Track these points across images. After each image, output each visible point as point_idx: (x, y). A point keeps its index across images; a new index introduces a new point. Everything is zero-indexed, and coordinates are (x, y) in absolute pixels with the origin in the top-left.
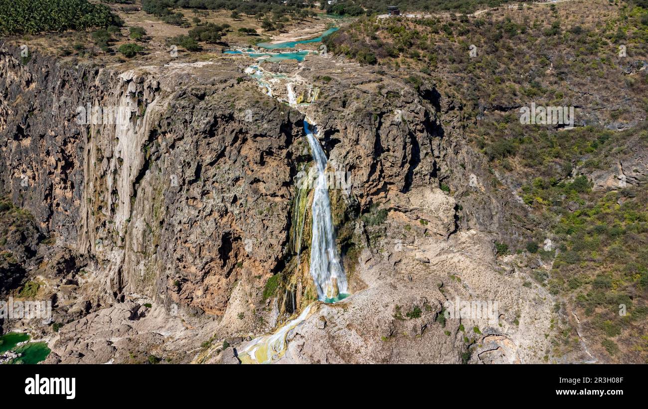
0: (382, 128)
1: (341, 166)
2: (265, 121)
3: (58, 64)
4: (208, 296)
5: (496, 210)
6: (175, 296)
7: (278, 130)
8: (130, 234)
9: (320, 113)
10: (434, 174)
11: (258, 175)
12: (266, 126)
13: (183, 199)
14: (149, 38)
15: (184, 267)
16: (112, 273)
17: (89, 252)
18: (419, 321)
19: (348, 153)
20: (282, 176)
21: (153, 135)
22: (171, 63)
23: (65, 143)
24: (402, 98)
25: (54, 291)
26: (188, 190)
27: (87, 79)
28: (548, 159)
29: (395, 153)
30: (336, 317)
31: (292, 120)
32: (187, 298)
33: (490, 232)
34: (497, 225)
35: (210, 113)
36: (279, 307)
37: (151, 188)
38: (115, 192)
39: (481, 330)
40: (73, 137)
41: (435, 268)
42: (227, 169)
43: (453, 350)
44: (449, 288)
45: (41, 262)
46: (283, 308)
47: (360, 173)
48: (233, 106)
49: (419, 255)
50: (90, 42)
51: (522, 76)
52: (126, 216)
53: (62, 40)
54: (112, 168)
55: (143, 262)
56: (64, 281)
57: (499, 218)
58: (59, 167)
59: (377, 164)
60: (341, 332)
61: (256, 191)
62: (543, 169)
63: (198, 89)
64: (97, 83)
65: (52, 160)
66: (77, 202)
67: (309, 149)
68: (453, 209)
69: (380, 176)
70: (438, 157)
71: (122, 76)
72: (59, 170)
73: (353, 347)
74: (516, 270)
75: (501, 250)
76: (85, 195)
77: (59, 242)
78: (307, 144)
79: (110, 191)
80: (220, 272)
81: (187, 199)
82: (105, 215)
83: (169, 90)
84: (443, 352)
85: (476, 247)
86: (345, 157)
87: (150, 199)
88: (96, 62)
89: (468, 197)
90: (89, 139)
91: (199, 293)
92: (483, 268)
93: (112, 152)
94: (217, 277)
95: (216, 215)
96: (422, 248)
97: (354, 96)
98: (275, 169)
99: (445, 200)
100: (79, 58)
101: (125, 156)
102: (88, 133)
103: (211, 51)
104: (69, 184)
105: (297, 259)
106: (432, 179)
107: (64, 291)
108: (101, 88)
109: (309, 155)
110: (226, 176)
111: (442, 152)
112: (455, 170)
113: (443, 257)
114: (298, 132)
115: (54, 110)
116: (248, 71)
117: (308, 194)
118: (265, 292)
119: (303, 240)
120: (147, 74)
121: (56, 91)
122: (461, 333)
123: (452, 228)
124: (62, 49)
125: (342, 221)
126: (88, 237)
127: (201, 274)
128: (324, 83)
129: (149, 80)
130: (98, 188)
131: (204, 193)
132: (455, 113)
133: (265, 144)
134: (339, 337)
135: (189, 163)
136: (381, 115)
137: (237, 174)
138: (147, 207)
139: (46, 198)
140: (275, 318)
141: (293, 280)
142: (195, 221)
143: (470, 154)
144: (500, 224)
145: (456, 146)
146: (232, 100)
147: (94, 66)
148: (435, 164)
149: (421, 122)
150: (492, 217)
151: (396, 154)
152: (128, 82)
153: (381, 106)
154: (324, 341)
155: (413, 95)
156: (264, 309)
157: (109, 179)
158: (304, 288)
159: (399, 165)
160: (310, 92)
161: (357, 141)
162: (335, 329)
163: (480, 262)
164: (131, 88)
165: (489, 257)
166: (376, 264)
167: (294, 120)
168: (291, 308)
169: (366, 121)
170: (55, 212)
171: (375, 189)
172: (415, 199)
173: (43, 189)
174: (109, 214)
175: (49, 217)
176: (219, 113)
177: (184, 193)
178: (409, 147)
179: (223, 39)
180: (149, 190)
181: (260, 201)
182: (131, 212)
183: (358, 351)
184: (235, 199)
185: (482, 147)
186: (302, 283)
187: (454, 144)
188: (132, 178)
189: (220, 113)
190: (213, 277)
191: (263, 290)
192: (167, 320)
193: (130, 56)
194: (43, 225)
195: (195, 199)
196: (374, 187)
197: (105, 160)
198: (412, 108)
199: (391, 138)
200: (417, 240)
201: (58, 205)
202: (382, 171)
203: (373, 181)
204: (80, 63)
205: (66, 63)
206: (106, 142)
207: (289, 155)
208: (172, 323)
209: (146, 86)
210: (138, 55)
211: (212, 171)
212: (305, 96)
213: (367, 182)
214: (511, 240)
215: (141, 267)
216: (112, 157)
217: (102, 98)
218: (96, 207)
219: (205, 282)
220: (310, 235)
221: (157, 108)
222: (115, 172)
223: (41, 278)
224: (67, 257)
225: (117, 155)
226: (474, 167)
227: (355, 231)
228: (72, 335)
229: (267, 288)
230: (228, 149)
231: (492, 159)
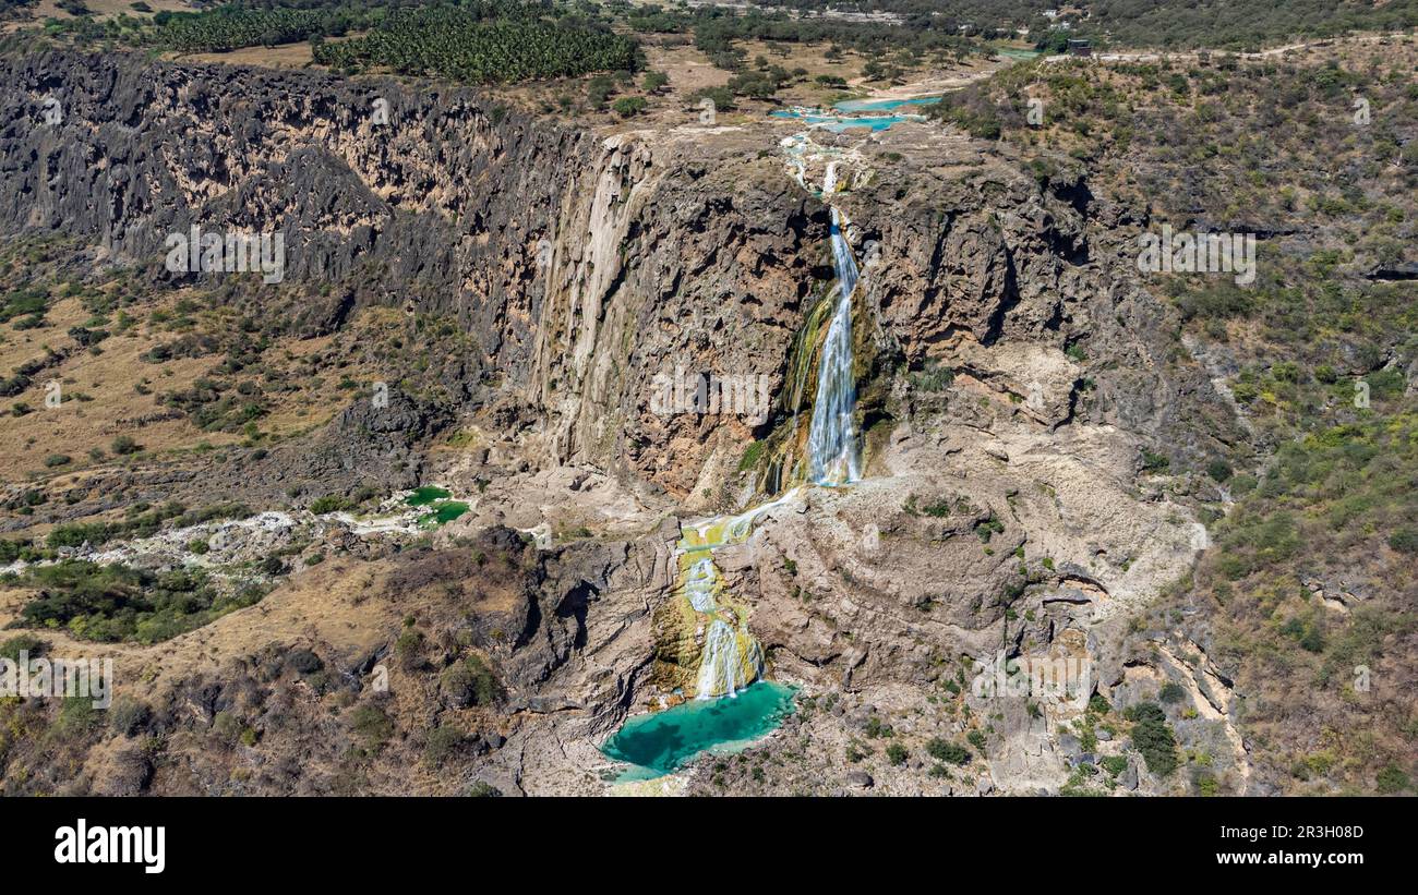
0: (952, 234)
1: (875, 287)
2: (768, 210)
3: (533, 125)
4: (675, 468)
5: (1164, 401)
6: (632, 465)
7: (784, 224)
8: (592, 375)
9: (860, 207)
10: (1053, 324)
11: (754, 291)
12: (768, 217)
13: (656, 320)
14: (669, 91)
15: (647, 421)
16: (561, 430)
17: (539, 400)
18: (941, 522)
19: (889, 268)
20: (784, 294)
21: (634, 231)
22: (680, 128)
23: (528, 238)
24: (1010, 194)
25: (488, 446)
26: (663, 308)
27: (564, 147)
28: (1326, 334)
29: (973, 277)
30: (824, 501)
31: (806, 212)
32: (646, 469)
33: (1140, 433)
34: (1158, 425)
35: (701, 196)
36: (757, 484)
37: (624, 309)
38: (578, 312)
39: (1056, 565)
40: (538, 231)
41: (1016, 470)
42: (716, 281)
43: (988, 574)
44: (1029, 502)
45: (479, 409)
46: (762, 487)
47: (908, 302)
48: (732, 188)
49: (992, 446)
50: (584, 94)
51: (1328, 176)
52: (589, 350)
53: (547, 91)
54: (579, 277)
55: (602, 418)
56: (504, 437)
57: (1167, 414)
58: (517, 275)
59: (937, 290)
60: (826, 521)
61: (747, 315)
62: (1309, 348)
63: (695, 164)
64: (575, 153)
65: (510, 264)
66: (533, 328)
67: (831, 258)
68: (1070, 383)
69: (942, 312)
70: (1073, 300)
71: (605, 142)
72: (517, 279)
73: (837, 541)
74: (1166, 496)
75: (1154, 464)
76: (543, 317)
77: (506, 385)
78: (828, 250)
79: (573, 310)
80: (693, 432)
81: (660, 320)
82: (563, 345)
83: (662, 165)
84: (970, 571)
85: (1102, 451)
86: (884, 273)
87: (621, 324)
88: (579, 123)
89: (1114, 371)
90: (557, 234)
91: (663, 461)
92: (1102, 484)
93: (582, 253)
94: (689, 440)
95: (693, 346)
96: (1003, 437)
97: (920, 183)
98: (776, 285)
99: (1061, 367)
100: (560, 116)
101: (597, 260)
102: (558, 225)
103: (752, 111)
104: (526, 302)
105: (793, 422)
106: (1049, 332)
107: (500, 447)
108: (579, 160)
109: (830, 268)
110: (713, 289)
111: (1081, 293)
112: (1103, 324)
113: (1038, 457)
114: (816, 230)
115: (520, 192)
116: (787, 142)
117: (820, 325)
118: (743, 462)
119: (804, 393)
120: (638, 140)
121: (526, 164)
122: (1016, 559)
123: (1064, 414)
124: (542, 103)
125: (868, 374)
126: (539, 379)
127: (665, 432)
128: (888, 164)
129: (640, 150)
130: (559, 305)
131: (685, 313)
132: (1130, 231)
133: (763, 243)
134: (821, 525)
135: (668, 270)
136: (952, 216)
137: (728, 287)
138: (617, 335)
139: (497, 321)
140: (748, 496)
141: (783, 449)
142: (667, 353)
143: (1142, 303)
144: (1164, 423)
145: (1119, 286)
146: (733, 179)
147: (576, 127)
148: (1058, 308)
149: (1038, 235)
150: (1152, 410)
151: (973, 279)
152: (612, 151)
153: (957, 200)
154: (799, 529)
155: (1028, 189)
156: (736, 483)
157: (574, 292)
158: (795, 461)
159: (978, 298)
160: (858, 175)
161: (904, 253)
162: (818, 515)
163: (1102, 474)
164: (616, 160)
165: (1121, 470)
166: (915, 447)
167: (809, 211)
168: (772, 488)
169: (922, 220)
170: (506, 343)
171: (933, 332)
172: (1004, 359)
173: (494, 307)
174: (567, 343)
175: (497, 350)
176: (712, 197)
177: (657, 312)
178: (1000, 272)
179: (778, 95)
180: (621, 310)
181: (751, 328)
182: (596, 342)
183: (841, 546)
184: (720, 325)
185: (1175, 295)
186: (794, 454)
187: (1116, 283)
188: (602, 292)
189: (714, 197)
190: (684, 440)
191: (739, 459)
192: (616, 496)
193: (625, 116)
194: (490, 360)
195: (669, 321)
196: (931, 328)
197: (572, 264)
198: (1023, 211)
199: (966, 252)
200: (995, 424)
201: (510, 332)
202: (946, 305)
203: (928, 317)
204: (559, 124)
205: (543, 123)
206: (576, 238)
207: (799, 263)
208: (623, 501)
209: (634, 157)
210: (638, 114)
211: (697, 282)
212: (850, 182)
213: (917, 318)
214: (1179, 453)
215: (600, 425)
216: (581, 261)
217: (579, 174)
218: (554, 332)
219: (671, 446)
220: (815, 386)
221: (644, 190)
222: (582, 283)
223: (476, 428)
224: (511, 405)
225: (587, 258)
226: (1144, 325)
227: (892, 395)
228: (498, 492)
229: (745, 456)
230: (720, 251)
231: (1188, 317)
